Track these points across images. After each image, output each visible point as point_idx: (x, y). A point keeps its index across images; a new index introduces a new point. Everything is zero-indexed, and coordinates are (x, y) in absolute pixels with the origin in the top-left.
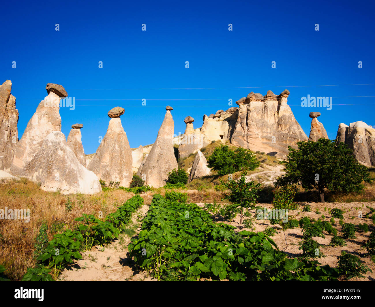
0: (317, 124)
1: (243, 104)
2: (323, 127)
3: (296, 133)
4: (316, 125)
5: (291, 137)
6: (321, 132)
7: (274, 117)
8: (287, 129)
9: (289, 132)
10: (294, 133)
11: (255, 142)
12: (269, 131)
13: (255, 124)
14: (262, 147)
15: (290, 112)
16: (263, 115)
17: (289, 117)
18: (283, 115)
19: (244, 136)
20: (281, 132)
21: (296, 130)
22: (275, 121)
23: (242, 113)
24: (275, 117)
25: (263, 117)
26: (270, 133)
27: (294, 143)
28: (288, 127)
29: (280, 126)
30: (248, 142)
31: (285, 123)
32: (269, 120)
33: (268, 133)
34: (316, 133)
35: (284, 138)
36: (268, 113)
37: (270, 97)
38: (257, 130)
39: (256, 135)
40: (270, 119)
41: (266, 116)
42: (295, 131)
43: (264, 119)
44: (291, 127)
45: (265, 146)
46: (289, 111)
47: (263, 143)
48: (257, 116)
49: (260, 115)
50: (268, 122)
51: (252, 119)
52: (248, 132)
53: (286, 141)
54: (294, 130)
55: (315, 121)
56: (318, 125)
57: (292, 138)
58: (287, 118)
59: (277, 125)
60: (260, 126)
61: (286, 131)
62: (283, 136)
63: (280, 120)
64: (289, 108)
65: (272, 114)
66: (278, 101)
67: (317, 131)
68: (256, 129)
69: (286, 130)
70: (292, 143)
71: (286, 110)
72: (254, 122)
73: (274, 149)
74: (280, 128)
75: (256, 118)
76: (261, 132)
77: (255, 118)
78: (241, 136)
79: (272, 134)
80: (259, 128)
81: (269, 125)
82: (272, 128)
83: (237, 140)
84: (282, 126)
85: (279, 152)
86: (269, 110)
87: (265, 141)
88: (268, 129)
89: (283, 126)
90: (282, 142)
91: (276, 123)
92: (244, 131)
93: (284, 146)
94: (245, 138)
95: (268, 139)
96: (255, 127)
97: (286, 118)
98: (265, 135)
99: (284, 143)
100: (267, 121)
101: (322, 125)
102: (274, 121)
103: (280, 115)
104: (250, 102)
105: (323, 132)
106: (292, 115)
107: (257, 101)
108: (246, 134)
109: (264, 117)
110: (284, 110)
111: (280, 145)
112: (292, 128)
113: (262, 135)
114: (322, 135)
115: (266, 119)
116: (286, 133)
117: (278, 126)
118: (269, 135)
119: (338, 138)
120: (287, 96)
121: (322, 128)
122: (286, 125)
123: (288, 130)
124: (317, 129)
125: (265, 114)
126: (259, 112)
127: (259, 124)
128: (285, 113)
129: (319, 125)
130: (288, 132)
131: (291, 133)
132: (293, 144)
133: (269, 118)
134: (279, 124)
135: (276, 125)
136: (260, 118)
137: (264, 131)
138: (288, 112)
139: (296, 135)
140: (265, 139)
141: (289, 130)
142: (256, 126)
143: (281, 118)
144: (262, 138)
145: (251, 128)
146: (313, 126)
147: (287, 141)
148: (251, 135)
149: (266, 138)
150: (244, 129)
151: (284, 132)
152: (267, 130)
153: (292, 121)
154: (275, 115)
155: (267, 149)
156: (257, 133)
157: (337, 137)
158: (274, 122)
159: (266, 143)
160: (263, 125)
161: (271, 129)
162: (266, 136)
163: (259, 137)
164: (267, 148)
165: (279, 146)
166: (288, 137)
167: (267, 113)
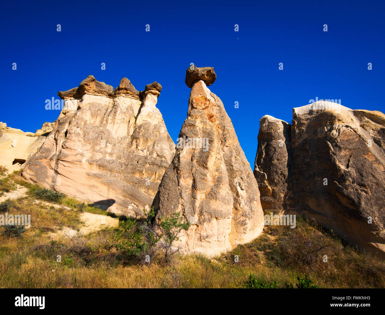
0: (206, 99)
1: (72, 98)
2: (224, 109)
3: (165, 155)
4: (203, 101)
5: (153, 164)
6: (217, 122)
7: (126, 125)
8: (148, 148)
9: (151, 153)
10: (160, 154)
11: (71, 172)
12: (109, 150)
13: (81, 132)
14: (84, 185)
15: (160, 120)
16: (105, 119)
17: (155, 127)
18: (144, 122)
19: (51, 159)
20: (135, 154)
21: (165, 149)
22: (128, 133)
23: (65, 114)
24: (129, 124)
25: (104, 122)
26: (111, 154)
27: (157, 177)
28: (150, 143)
29: (134, 142)
30: (57, 172)
31: (146, 135)
32: (115, 130)
33: (106, 153)
34: (202, 122)
35: (139, 166)
36: (117, 117)
37: (126, 89)
38: (83, 145)
39: (77, 155)
40: (119, 127)
41: (109, 121)
42: (162, 152)
43: (105, 126)
44: (156, 145)
45: (93, 182)
46: (157, 116)
47: (89, 175)
48: (92, 118)
49: (99, 119)
50: (113, 132)
51: (77, 123)
52: (63, 150)
53: (141, 172)
54: (162, 149)
55: (202, 89)
56: (209, 100)
57: (155, 166)
58: (152, 127)
59: (130, 140)
60: (91, 138)
61: (145, 151)
62: (138, 162)
63: (138, 130)
64: (159, 113)
65: (124, 119)
66: (140, 100)
67: (207, 117)
68: (80, 144)
69: (145, 149)
70: (154, 176)
71: (151, 114)
72: (81, 129)
73: (111, 190)
74: (134, 146)
75: (88, 122)
76: (91, 151)
77: (86, 121)
78: (46, 158)
79: (115, 155)
80: (87, 141)
81: (113, 138)
82: (117, 145)
83: (37, 167)
84: (138, 141)
85: (124, 196)
86: (119, 112)
87: (95, 170)
88: (108, 144)
89: (141, 141)
90: (133, 173)
91: (129, 137)
92: (57, 147)
93: (136, 183)
94: (53, 164)
95: (103, 167)
96: (81, 139)
97: (149, 127)
98: (99, 156)
99: (137, 176)
100: (111, 130)
101: (221, 103)
102: (126, 132)
103: (139, 122)
104: (85, 93)
105: (223, 120)
106: (161, 124)
107: (99, 94)
108: (58, 153)
109: (107, 122)
110: (148, 115)
111: (127, 181)
112: (157, 147)
113: (91, 157)
114: (221, 132)
115: (109, 127)
116: (145, 154)
117: (132, 142)
118: (108, 158)
119: (266, 147)
120: (157, 92)
121: (220, 111)
122: (147, 139)
123: (148, 150)
124: (206, 111)
125: (110, 118)
126: (99, 112)
127: (91, 134)
128: (149, 120)
129: (212, 100)
130: (148, 153)
131: (155, 155)
132: (155, 179)
133: (116, 126)
134: (134, 137)
135: (128, 140)
136: (97, 123)
137: (97, 148)
138: (155, 118)
139: (163, 159)
140: (95, 166)
141: (151, 149)
142: (82, 136)
143: (140, 127)
144: (90, 164)
145: (71, 140)
146: (194, 105)
147: (144, 172)
148: (66, 156)
149: (99, 163)
150: (57, 144)
151: (141, 154)
152: (106, 146)
153: (160, 134)
154: (129, 121)
155: (94, 189)
156: (81, 151)
157: (259, 146)
158: (126, 135)
159: (96, 176)
160: (98, 137)
161: (115, 145)
162: (100, 160)
163: (84, 160)
164: (96, 187)
165: (125, 184)
166: (146, 163)
167: (115, 115)
